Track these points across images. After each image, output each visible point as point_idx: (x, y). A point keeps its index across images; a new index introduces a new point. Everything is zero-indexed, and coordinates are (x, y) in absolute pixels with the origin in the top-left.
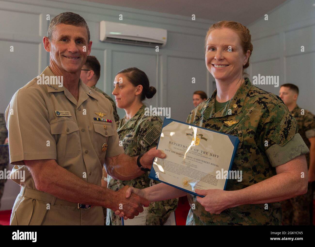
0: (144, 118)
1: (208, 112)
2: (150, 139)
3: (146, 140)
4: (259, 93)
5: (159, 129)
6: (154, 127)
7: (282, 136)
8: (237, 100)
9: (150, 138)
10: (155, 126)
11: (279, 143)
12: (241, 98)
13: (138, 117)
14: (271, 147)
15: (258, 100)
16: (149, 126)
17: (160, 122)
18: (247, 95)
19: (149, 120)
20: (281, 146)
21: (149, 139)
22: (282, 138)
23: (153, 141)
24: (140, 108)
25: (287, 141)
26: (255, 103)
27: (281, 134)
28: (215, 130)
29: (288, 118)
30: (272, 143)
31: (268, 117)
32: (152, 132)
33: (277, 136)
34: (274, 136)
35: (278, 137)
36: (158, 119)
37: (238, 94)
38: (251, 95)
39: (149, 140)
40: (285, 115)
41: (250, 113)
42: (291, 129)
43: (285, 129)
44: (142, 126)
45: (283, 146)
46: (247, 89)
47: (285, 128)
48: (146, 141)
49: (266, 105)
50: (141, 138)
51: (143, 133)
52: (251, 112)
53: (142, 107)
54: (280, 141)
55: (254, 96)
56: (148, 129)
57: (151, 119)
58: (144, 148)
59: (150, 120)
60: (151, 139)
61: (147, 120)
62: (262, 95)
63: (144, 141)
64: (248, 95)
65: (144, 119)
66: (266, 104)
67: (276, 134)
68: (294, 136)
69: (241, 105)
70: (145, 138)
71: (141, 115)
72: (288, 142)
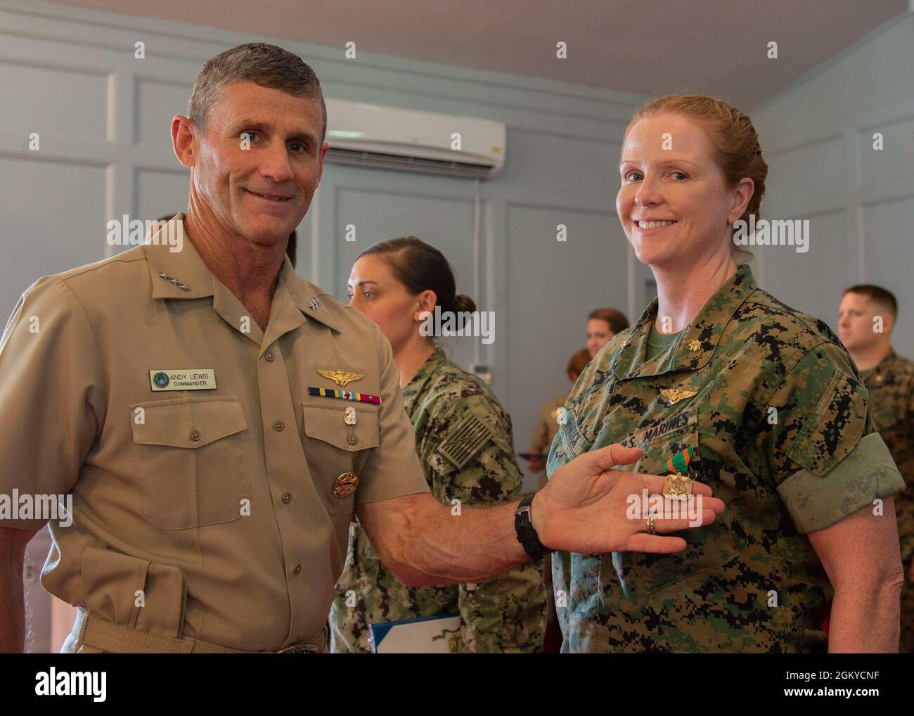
0: (441, 387)
1: (628, 360)
2: (459, 449)
3: (449, 452)
4: (767, 311)
5: (486, 420)
6: (470, 416)
7: (821, 448)
8: (702, 329)
9: (459, 447)
10: (474, 410)
11: (812, 469)
12: (715, 324)
13: (422, 386)
14: (790, 478)
15: (760, 332)
16: (456, 412)
17: (487, 398)
18: (733, 316)
19: (455, 393)
20: (818, 476)
21: (455, 451)
22: (819, 452)
23: (469, 457)
24: (426, 359)
25: (835, 462)
26: (749, 339)
27: (818, 443)
28: (634, 413)
29: (841, 390)
30: (793, 467)
31: (781, 386)
32: (465, 430)
33: (805, 447)
34: (798, 448)
35: (808, 449)
36: (483, 392)
37: (708, 310)
38: (744, 316)
39: (457, 451)
40: (833, 381)
41: (731, 368)
42: (847, 424)
43: (829, 425)
44: (434, 410)
45: (824, 476)
46: (736, 298)
47: (830, 422)
48: (449, 456)
49: (779, 349)
50: (431, 448)
51: (437, 433)
52: (732, 365)
53: (433, 355)
54: (813, 461)
55: (750, 318)
56: (452, 420)
57: (460, 391)
58: (442, 478)
59: (459, 394)
60: (463, 451)
61: (451, 394)
62: (771, 316)
63: (442, 455)
64: (736, 315)
65: (439, 390)
66: (779, 346)
67: (802, 440)
68: (856, 446)
69: (712, 343)
70: (443, 448)
71: (430, 379)
72: (839, 463)
